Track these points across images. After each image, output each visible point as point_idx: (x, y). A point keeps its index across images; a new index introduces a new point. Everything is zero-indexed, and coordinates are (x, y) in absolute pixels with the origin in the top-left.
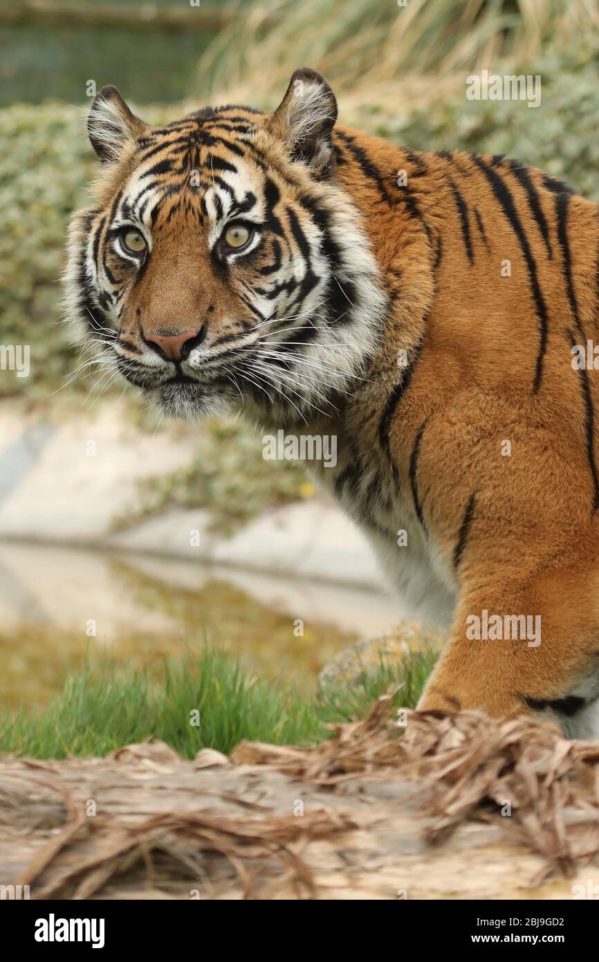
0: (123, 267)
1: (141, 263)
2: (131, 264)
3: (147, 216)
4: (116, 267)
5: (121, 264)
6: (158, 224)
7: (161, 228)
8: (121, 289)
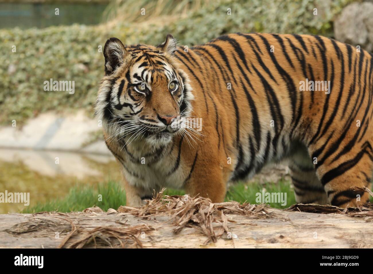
0: (139, 96)
1: (146, 94)
2: (142, 94)
3: (149, 80)
4: (136, 96)
5: (138, 94)
6: (154, 82)
7: (155, 83)
8: (139, 102)
